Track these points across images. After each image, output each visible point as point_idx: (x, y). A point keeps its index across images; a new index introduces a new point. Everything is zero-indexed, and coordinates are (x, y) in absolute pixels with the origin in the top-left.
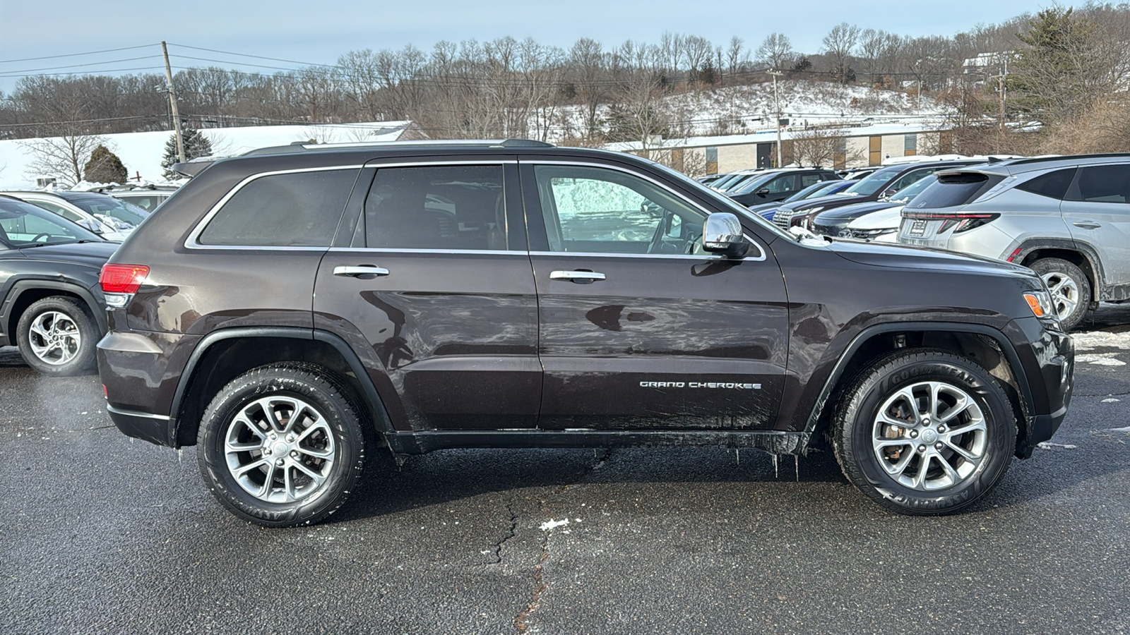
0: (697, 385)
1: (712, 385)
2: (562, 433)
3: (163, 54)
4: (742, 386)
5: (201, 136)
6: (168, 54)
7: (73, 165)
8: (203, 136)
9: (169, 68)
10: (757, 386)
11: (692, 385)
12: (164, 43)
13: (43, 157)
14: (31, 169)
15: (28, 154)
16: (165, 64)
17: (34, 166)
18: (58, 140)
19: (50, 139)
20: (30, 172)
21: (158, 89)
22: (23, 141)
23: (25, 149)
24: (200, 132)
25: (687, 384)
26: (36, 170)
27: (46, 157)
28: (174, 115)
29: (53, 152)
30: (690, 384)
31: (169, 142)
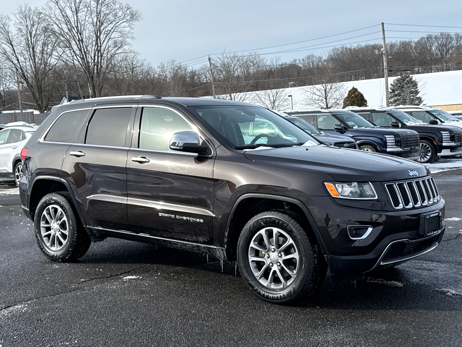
0: (179, 217)
1: (185, 218)
2: (138, 235)
3: (382, 30)
4: (196, 220)
5: (412, 79)
6: (385, 30)
7: (325, 99)
8: (414, 79)
9: (384, 38)
10: (202, 221)
11: (178, 217)
12: (383, 24)
13: (309, 95)
14: (303, 102)
15: (302, 94)
16: (382, 36)
17: (306, 100)
18: (319, 86)
19: (314, 86)
20: (302, 104)
21: (376, 52)
22: (301, 87)
23: (301, 91)
24: (412, 77)
25: (175, 217)
26: (305, 103)
27: (312, 95)
28: (384, 67)
29: (315, 93)
30: (177, 216)
31: (393, 83)
